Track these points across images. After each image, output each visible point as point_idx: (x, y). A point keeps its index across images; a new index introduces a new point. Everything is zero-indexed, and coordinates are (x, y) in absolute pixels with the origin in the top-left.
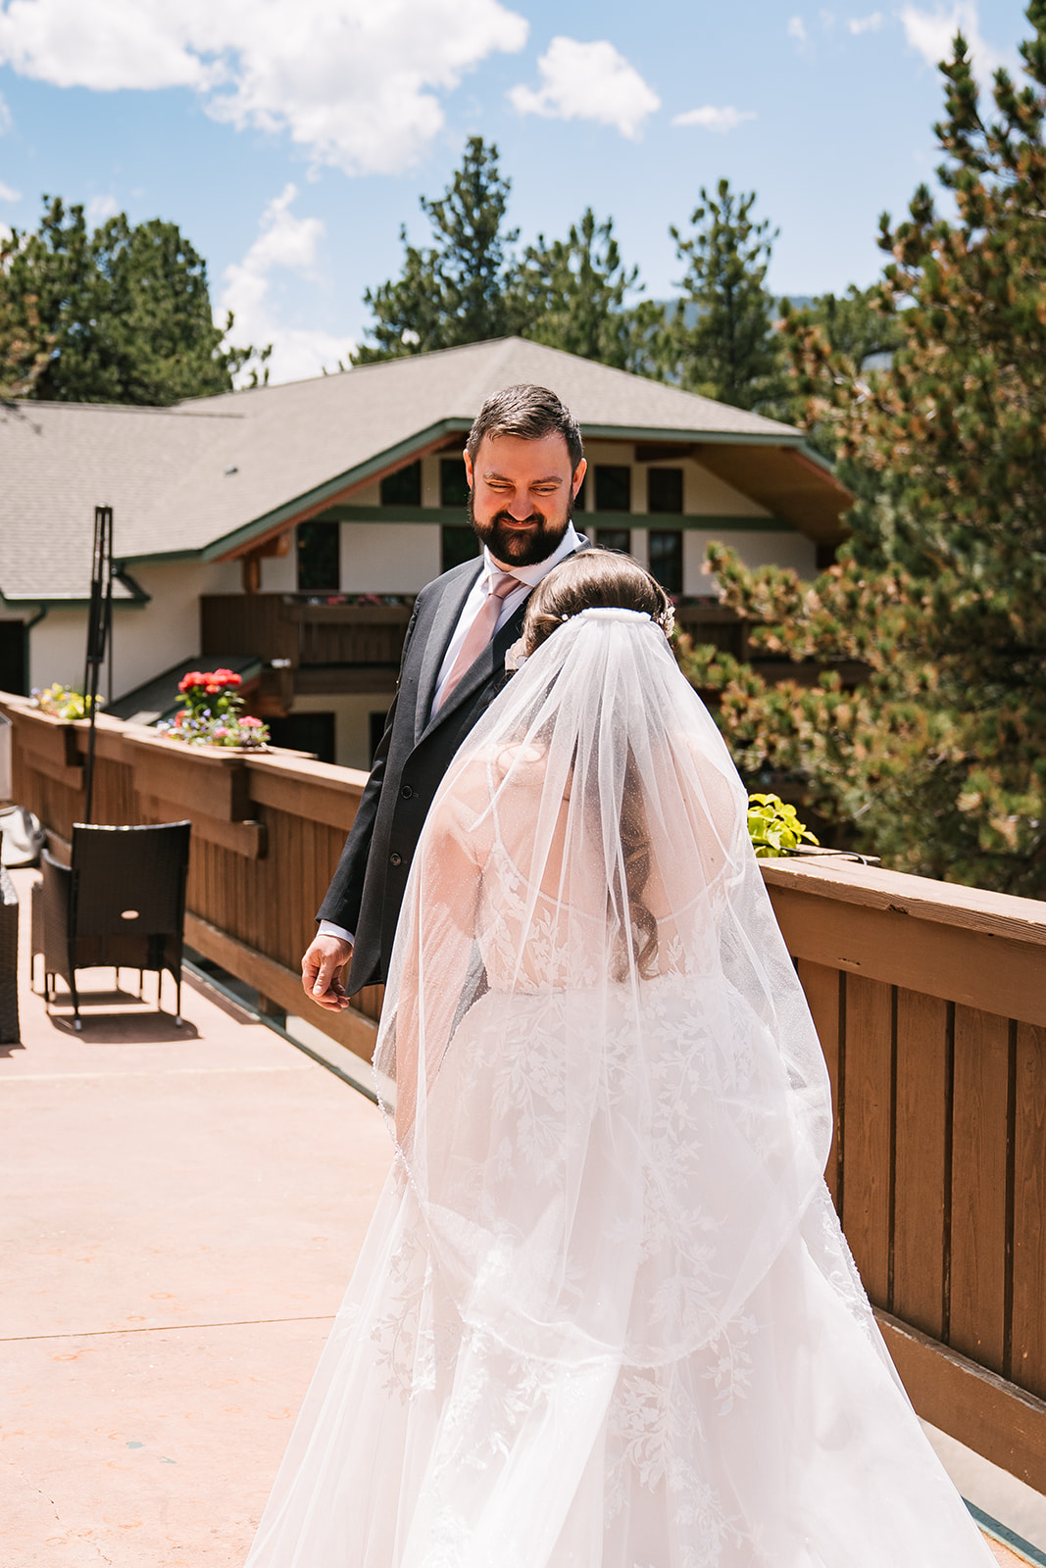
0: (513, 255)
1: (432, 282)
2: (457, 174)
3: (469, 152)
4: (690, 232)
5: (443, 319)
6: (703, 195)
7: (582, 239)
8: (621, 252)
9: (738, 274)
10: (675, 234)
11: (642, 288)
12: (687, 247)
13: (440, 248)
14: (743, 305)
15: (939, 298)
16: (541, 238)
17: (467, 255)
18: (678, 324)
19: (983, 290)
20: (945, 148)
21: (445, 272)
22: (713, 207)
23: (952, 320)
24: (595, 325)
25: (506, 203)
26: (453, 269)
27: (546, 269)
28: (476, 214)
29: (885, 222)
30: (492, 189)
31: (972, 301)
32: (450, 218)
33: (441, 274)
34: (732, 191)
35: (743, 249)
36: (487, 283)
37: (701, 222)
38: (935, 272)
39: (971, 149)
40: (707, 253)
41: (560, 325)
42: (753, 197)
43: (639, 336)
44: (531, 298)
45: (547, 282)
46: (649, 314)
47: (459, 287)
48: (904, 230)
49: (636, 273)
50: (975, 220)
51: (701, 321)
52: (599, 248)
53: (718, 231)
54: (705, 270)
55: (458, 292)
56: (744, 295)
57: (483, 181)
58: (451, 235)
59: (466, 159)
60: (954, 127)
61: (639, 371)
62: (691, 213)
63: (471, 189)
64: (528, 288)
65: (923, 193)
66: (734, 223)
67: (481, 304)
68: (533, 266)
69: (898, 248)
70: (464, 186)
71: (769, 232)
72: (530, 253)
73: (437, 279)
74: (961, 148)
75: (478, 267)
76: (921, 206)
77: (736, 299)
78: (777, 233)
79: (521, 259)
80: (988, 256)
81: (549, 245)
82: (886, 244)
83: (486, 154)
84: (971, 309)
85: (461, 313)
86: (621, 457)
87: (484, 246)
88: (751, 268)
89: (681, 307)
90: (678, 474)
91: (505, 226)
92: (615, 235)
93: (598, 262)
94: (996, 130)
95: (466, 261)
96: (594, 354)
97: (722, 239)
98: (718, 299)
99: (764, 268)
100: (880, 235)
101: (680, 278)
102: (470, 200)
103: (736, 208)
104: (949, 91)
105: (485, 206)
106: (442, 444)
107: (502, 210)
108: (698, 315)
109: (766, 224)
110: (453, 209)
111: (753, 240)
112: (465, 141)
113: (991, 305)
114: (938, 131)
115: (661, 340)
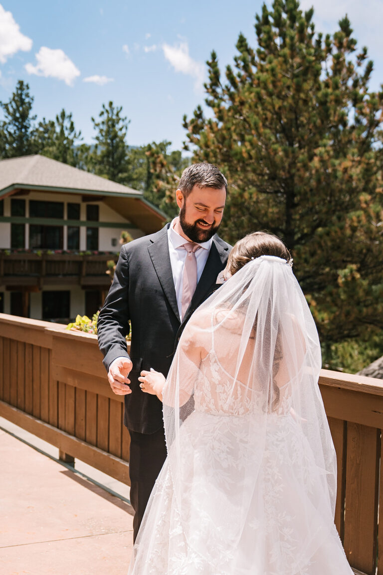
0: (34, 125)
1: (4, 133)
2: (14, 94)
3: (18, 86)
4: (99, 120)
5: (7, 147)
6: (104, 106)
7: (60, 120)
8: (75, 126)
9: (116, 136)
10: (93, 120)
11: (82, 139)
12: (97, 125)
13: (7, 121)
14: (117, 147)
15: (207, 146)
16: (44, 119)
17: (17, 124)
18: (95, 153)
19: (222, 143)
20: (208, 92)
21: (9, 130)
22: (107, 111)
23: (211, 154)
24: (65, 152)
25: (32, 105)
26: (12, 129)
27: (46, 131)
28: (21, 109)
29: (185, 118)
30: (27, 100)
31: (218, 147)
32: (11, 110)
33: (7, 130)
34: (114, 105)
35: (118, 127)
36: (25, 134)
37: (102, 116)
38: (206, 137)
39: (217, 93)
40: (105, 128)
41: (53, 151)
42: (121, 108)
43: (81, 156)
44: (40, 141)
45: (46, 135)
46: (84, 149)
47: (14, 136)
48: (192, 122)
49: (80, 133)
50: (221, 118)
51: (102, 152)
52: (67, 124)
53: (109, 120)
54: (104, 134)
55: (14, 138)
56: (117, 143)
57: (24, 97)
58: (11, 116)
59: (17, 88)
60: (211, 85)
61: (81, 168)
62: (99, 113)
63: (19, 100)
64: (40, 137)
65: (199, 108)
66: (114, 117)
67: (22, 142)
68: (41, 129)
69: (190, 128)
70: (16, 98)
71: (127, 121)
72: (41, 125)
73: (6, 132)
74: (214, 93)
75: (21, 129)
76: (198, 113)
77: (115, 145)
78: (130, 122)
79: (37, 126)
80: (224, 132)
81: (47, 122)
82: (186, 126)
83: (25, 87)
84: (218, 150)
85: (15, 145)
86: (77, 200)
87: (24, 120)
88: (120, 134)
89: (96, 146)
90: (97, 207)
91: (31, 114)
92: (73, 119)
93: (67, 129)
94: (227, 87)
95: (17, 126)
96: (65, 161)
97: (110, 123)
98: (108, 144)
99: (125, 134)
100: (183, 123)
101: (95, 136)
102: (19, 103)
103: (115, 112)
104: (210, 72)
105: (24, 106)
106: (13, 193)
107: (30, 108)
108: (102, 149)
109: (126, 118)
110: (12, 107)
111: (121, 124)
112: (17, 82)
113: (225, 149)
114: (205, 86)
115: (89, 158)
